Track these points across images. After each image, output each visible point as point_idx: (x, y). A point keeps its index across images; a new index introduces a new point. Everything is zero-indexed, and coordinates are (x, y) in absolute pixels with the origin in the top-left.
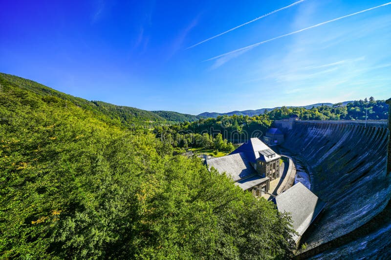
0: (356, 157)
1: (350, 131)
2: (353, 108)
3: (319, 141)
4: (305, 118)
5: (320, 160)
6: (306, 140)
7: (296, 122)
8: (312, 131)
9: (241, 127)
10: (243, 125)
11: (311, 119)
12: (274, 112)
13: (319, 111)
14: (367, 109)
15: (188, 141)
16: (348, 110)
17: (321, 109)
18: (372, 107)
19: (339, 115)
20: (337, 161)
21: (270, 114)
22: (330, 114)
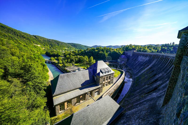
0: (155, 75)
1: (157, 59)
2: (164, 47)
3: (142, 63)
4: (140, 51)
5: (139, 74)
6: (137, 62)
7: (134, 53)
8: (140, 58)
9: (107, 54)
10: (109, 53)
11: (143, 51)
12: (126, 47)
13: (147, 48)
14: (170, 48)
15: (75, 60)
16: (161, 48)
17: (149, 47)
18: (172, 47)
19: (156, 51)
20: (146, 76)
21: (124, 48)
22: (152, 50)
